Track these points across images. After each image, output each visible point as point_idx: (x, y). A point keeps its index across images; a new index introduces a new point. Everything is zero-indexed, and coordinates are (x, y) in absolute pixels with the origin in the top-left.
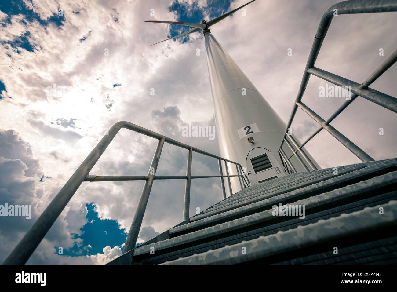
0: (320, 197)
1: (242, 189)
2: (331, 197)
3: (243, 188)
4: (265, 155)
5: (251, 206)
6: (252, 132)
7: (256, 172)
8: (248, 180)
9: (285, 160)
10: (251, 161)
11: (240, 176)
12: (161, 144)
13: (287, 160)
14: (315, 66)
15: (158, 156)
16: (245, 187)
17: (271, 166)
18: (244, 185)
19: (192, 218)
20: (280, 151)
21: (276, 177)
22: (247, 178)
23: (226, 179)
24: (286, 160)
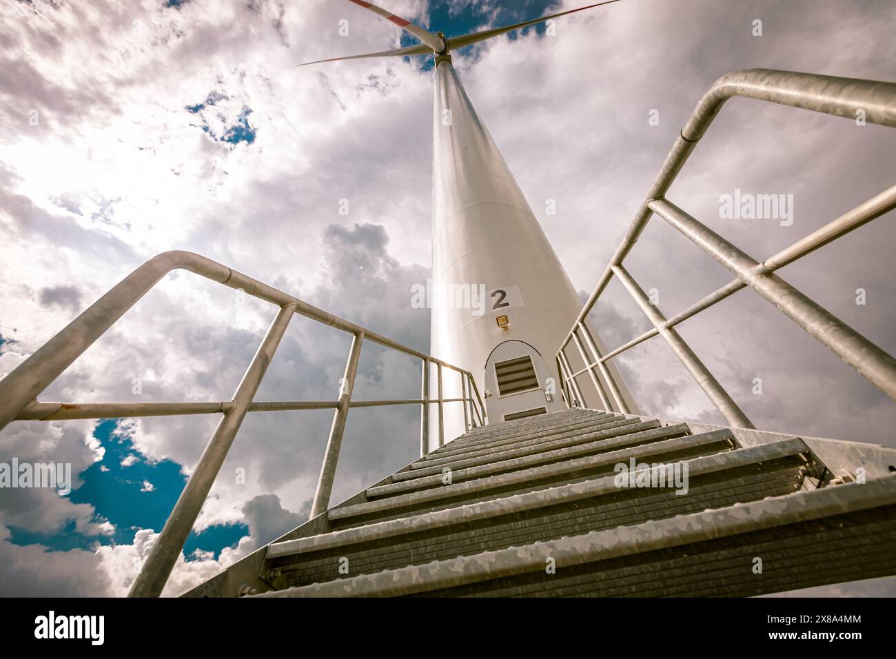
0: (642, 532)
1: (467, 430)
2: (667, 534)
3: (470, 428)
4: (528, 360)
5: (479, 508)
6: (507, 304)
7: (502, 393)
8: (483, 409)
9: (566, 376)
10: (497, 368)
11: (468, 400)
12: (285, 318)
13: (571, 377)
14: (665, 197)
15: (268, 351)
16: (475, 426)
17: (536, 385)
18: (473, 421)
19: (335, 511)
20: (560, 355)
21: (543, 411)
22: (481, 405)
23: (434, 408)
24: (568, 377)
